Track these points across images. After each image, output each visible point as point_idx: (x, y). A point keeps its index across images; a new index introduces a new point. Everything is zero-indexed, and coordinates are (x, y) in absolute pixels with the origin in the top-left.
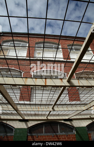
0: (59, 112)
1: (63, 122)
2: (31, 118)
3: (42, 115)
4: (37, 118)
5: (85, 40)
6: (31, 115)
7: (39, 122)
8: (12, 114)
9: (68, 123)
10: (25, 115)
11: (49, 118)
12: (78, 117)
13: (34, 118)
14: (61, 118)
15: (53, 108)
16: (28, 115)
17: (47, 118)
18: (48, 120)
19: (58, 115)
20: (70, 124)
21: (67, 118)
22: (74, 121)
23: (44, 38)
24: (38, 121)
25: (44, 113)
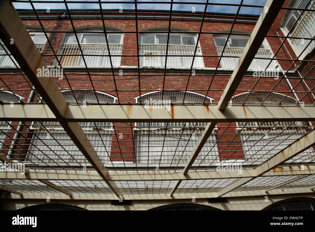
0: (199, 182)
1: (206, 204)
2: (137, 197)
3: (160, 190)
4: (150, 196)
5: (257, 20)
6: (138, 191)
7: (155, 206)
8: (96, 190)
9: (219, 206)
10: (125, 190)
11: (177, 196)
12: (239, 194)
13: (144, 197)
14: (202, 195)
15: (186, 174)
16: (132, 191)
17: (172, 196)
18: (174, 200)
19: (197, 190)
20: (223, 209)
21: (215, 195)
22: (231, 202)
23: (170, 20)
24: (153, 203)
25: (165, 185)
